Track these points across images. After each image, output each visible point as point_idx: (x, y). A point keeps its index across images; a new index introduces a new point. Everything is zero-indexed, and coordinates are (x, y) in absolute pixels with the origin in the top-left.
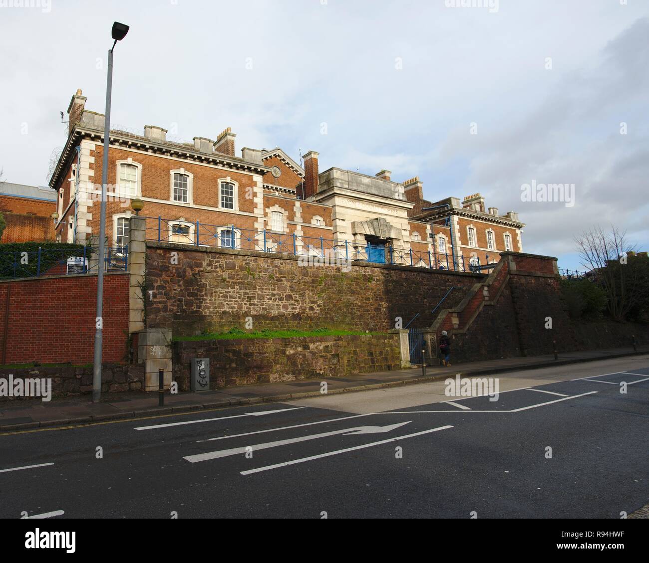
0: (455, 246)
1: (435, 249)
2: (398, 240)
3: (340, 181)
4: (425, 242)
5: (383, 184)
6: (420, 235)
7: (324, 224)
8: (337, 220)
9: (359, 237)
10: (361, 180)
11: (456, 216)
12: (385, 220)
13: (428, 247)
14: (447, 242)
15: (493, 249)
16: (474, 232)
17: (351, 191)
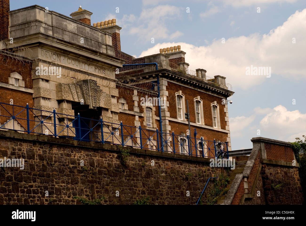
0: (163, 118)
1: (142, 123)
2: (107, 110)
3: (44, 25)
4: (132, 113)
5: (90, 32)
6: (127, 103)
7: (22, 84)
8: (41, 80)
9: (65, 105)
10: (66, 25)
11: (166, 79)
12: (95, 83)
13: (134, 119)
14: (154, 113)
15: (200, 123)
16: (183, 100)
17: (58, 41)
